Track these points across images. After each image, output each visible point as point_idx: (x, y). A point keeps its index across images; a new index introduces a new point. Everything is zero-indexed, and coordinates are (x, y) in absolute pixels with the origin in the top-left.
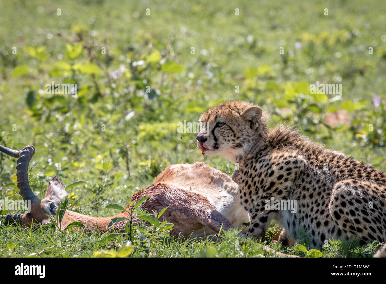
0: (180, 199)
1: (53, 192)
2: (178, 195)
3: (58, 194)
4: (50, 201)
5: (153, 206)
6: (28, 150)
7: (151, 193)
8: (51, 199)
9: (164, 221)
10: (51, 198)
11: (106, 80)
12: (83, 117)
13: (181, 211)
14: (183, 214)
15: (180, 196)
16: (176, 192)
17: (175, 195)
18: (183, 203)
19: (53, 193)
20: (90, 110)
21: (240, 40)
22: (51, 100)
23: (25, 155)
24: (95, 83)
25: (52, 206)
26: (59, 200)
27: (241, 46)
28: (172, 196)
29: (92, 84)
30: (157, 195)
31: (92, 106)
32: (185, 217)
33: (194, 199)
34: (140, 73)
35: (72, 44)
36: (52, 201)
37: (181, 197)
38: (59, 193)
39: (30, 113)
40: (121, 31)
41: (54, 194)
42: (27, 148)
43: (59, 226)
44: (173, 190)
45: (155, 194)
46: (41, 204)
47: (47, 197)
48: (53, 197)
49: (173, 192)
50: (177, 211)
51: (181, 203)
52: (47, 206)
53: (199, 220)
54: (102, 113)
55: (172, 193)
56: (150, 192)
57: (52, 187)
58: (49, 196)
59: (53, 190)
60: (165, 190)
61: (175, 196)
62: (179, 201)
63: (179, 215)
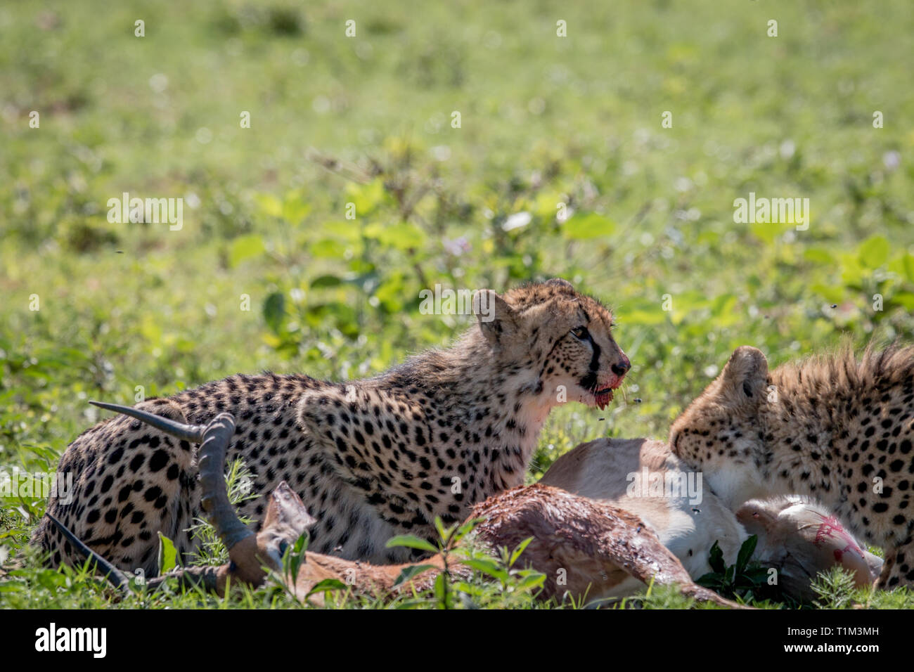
0: (576, 519)
1: (283, 514)
2: (572, 510)
3: (294, 521)
4: (277, 534)
5: (514, 536)
6: (221, 425)
7: (512, 505)
8: (279, 531)
9: (528, 568)
10: (279, 528)
11: (440, 260)
12: (387, 345)
13: (576, 544)
14: (581, 552)
15: (576, 512)
16: (567, 503)
17: (565, 510)
18: (581, 528)
19: (282, 517)
20: (405, 328)
21: (766, 154)
22: (316, 310)
23: (216, 437)
24: (417, 267)
25: (283, 546)
26: (295, 532)
27: (767, 168)
28: (557, 512)
29: (410, 270)
30: (524, 511)
31: (408, 320)
32: (586, 558)
33: (609, 517)
34: (516, 239)
35: (360, 183)
36: (282, 536)
37: (579, 514)
38: (295, 517)
39: (273, 341)
40: (500, 144)
41: (285, 520)
42: (219, 421)
43: (292, 589)
44: (561, 500)
45: (521, 508)
46: (259, 543)
47: (269, 527)
48: (284, 525)
49: (560, 504)
50: (568, 546)
51: (577, 527)
52: (272, 546)
53: (615, 563)
54: (430, 336)
55: (558, 505)
56: (511, 502)
57: (280, 505)
58: (275, 524)
59: (282, 511)
60: (545, 500)
61: (565, 512)
62: (573, 523)
63: (573, 554)
